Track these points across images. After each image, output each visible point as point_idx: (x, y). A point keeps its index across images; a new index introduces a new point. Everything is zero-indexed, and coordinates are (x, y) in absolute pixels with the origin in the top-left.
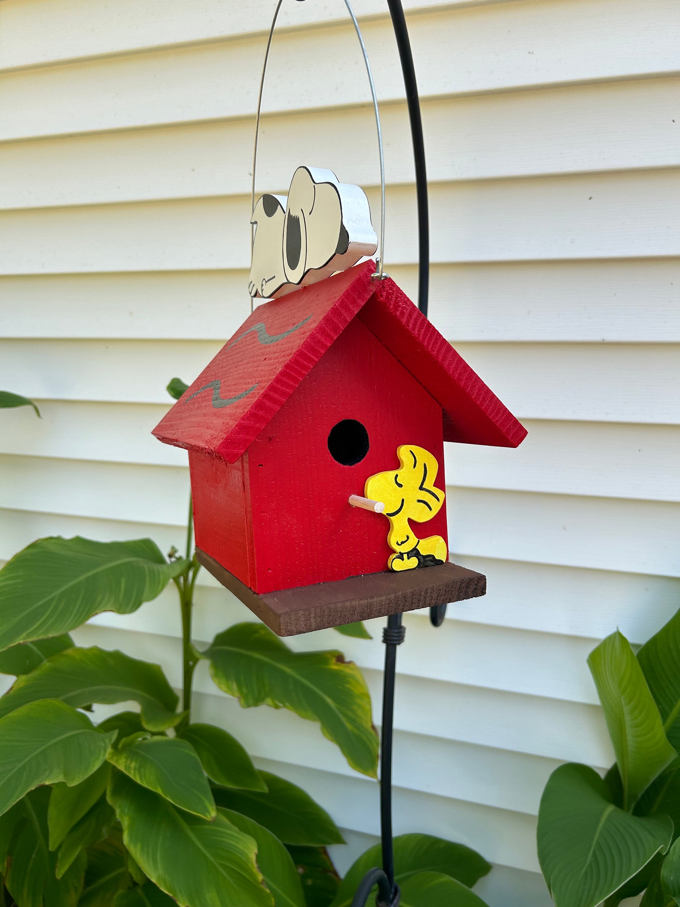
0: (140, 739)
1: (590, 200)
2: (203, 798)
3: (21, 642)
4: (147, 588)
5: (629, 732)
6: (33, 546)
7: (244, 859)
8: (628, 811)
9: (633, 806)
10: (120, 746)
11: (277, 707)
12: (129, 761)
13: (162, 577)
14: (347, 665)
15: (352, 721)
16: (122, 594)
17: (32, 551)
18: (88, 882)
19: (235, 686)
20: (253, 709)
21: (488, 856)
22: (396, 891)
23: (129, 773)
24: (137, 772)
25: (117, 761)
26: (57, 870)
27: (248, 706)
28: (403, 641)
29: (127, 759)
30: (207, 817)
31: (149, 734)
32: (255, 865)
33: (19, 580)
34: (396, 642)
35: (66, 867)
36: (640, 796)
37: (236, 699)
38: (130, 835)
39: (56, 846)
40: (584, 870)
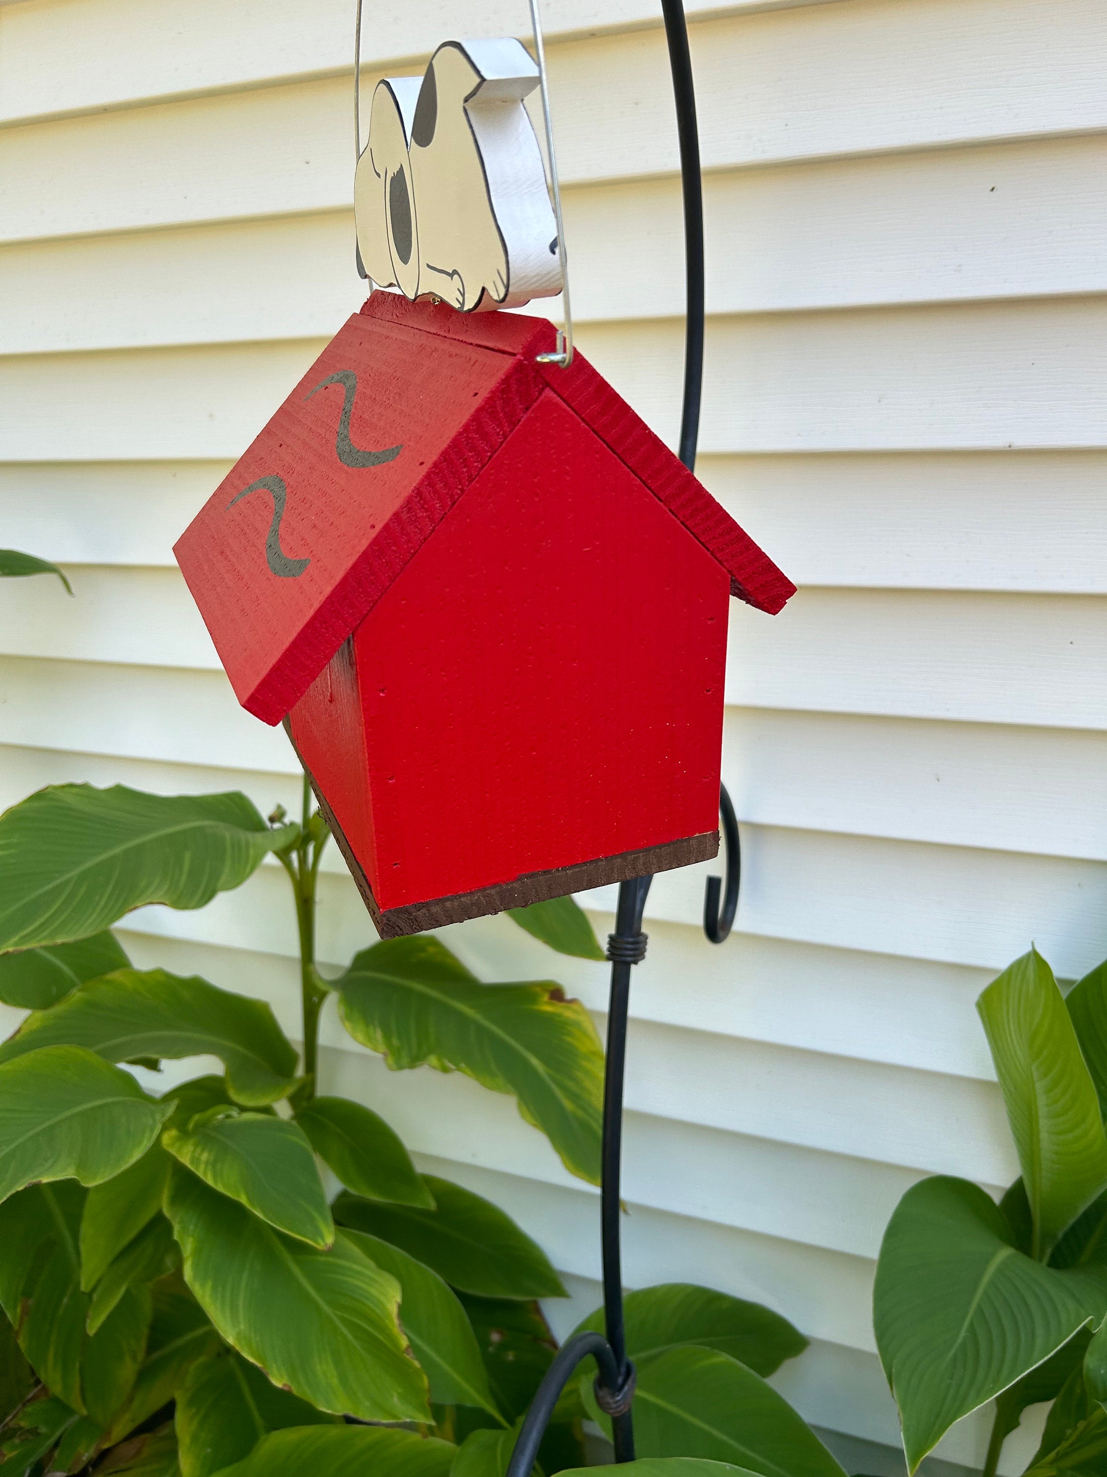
0: (220, 1116)
1: (992, 192)
2: (315, 1214)
3: (11, 949)
4: (227, 870)
5: (1044, 1124)
6: (38, 796)
7: (378, 1312)
8: (1041, 1260)
9: (1049, 1251)
10: (191, 1126)
11: (445, 1070)
12: (199, 1150)
13: (251, 852)
14: (569, 1005)
15: (575, 1097)
16: (184, 878)
17: (36, 804)
18: (153, 1345)
19: (379, 1035)
20: (406, 1074)
21: (803, 1325)
22: (629, 1372)
23: (197, 1168)
24: (210, 1167)
25: (179, 1150)
26: (88, 1321)
27: (400, 1068)
28: (644, 958)
29: (196, 1146)
30: (316, 1242)
31: (236, 1109)
32: (396, 1321)
33: (12, 851)
34: (629, 959)
35: (102, 1318)
36: (1060, 1235)
37: (380, 1056)
38: (196, 1267)
39: (93, 1282)
40: (953, 1352)
